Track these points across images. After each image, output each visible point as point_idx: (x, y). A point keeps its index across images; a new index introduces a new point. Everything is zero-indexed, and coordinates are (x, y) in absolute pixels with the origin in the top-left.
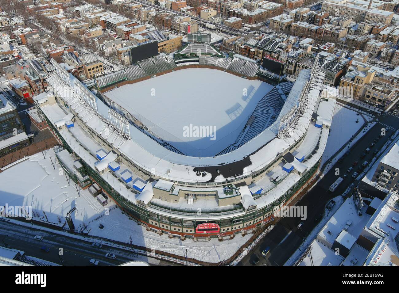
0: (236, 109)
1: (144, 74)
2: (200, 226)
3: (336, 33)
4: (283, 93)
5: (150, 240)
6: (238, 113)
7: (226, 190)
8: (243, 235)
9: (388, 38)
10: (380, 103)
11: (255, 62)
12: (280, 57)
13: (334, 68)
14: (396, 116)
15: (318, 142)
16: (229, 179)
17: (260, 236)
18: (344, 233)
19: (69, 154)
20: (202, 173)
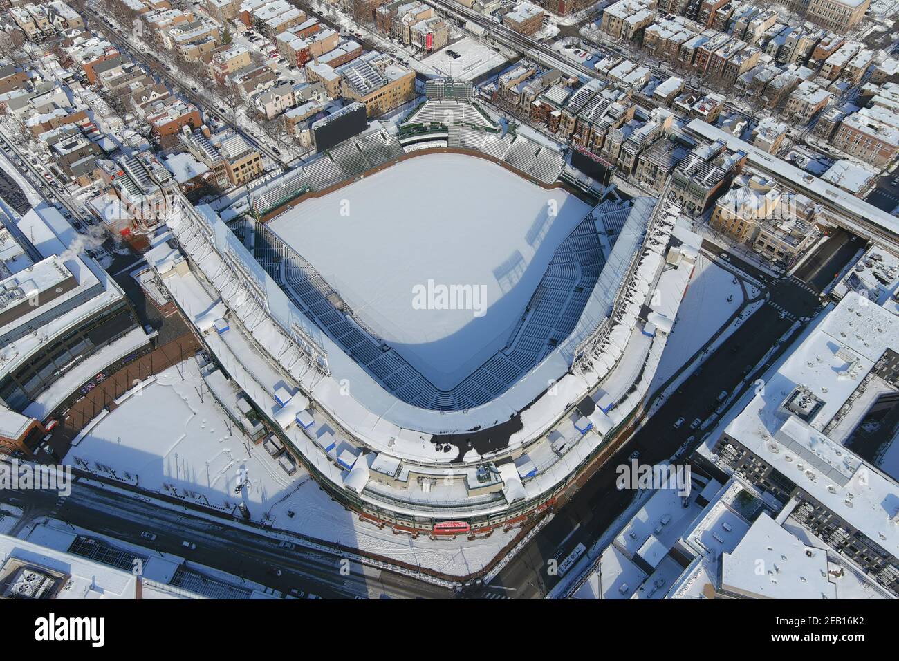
0: (513, 267)
1: (341, 176)
2: (439, 525)
3: (734, 64)
4: (603, 231)
5: (364, 538)
6: (517, 276)
7: (481, 475)
8: (506, 531)
9: (842, 70)
10: (780, 259)
11: (558, 149)
12: (608, 138)
13: (706, 179)
14: (805, 285)
15: (642, 365)
16: (485, 456)
17: (531, 533)
18: (652, 539)
19: (225, 379)
20: (444, 445)
